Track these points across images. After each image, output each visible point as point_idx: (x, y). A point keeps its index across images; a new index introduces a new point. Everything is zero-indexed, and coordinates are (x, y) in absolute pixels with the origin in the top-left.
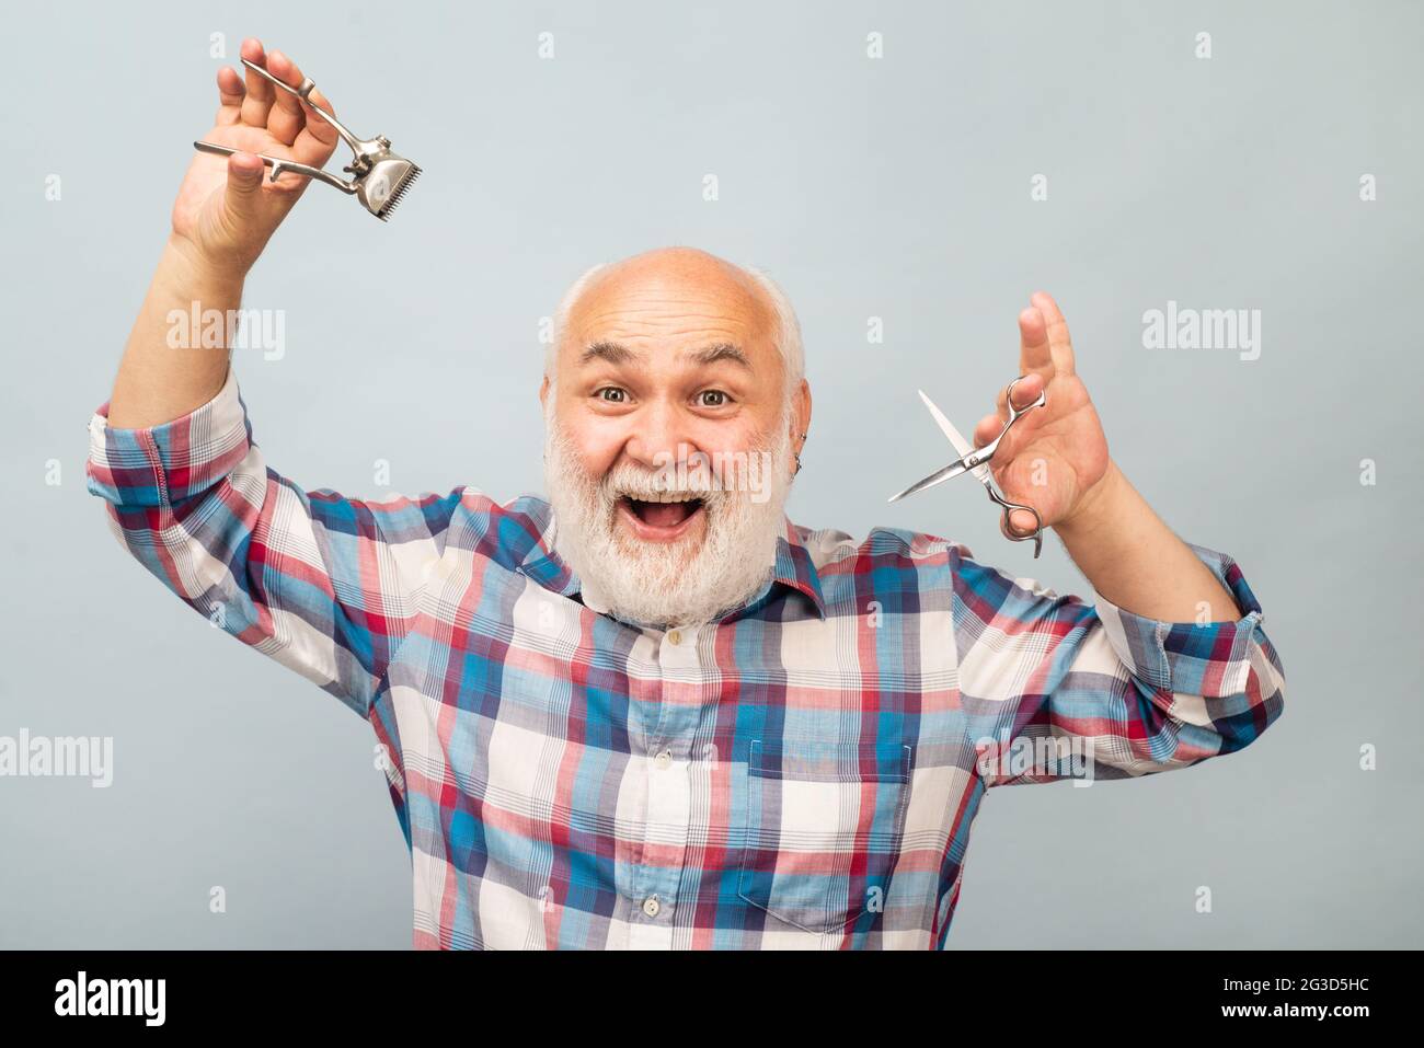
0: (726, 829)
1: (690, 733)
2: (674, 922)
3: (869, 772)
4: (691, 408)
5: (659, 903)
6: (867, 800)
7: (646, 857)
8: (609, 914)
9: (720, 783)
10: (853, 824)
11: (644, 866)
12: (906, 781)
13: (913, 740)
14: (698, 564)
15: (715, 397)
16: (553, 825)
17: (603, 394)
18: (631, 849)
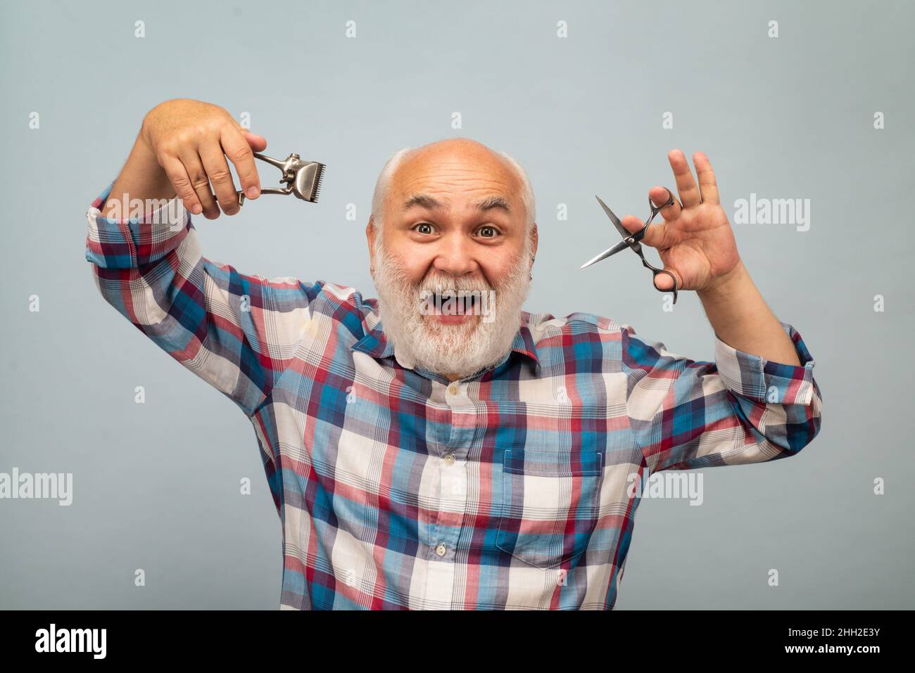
0: (490, 504)
1: (468, 445)
2: (455, 560)
3: (577, 470)
4: (475, 238)
5: (446, 548)
6: (576, 488)
7: (439, 520)
8: (414, 554)
9: (486, 476)
10: (567, 502)
11: (438, 525)
12: (600, 475)
13: (603, 449)
14: (475, 338)
15: (488, 231)
16: (379, 496)
17: (418, 229)
18: (428, 515)
